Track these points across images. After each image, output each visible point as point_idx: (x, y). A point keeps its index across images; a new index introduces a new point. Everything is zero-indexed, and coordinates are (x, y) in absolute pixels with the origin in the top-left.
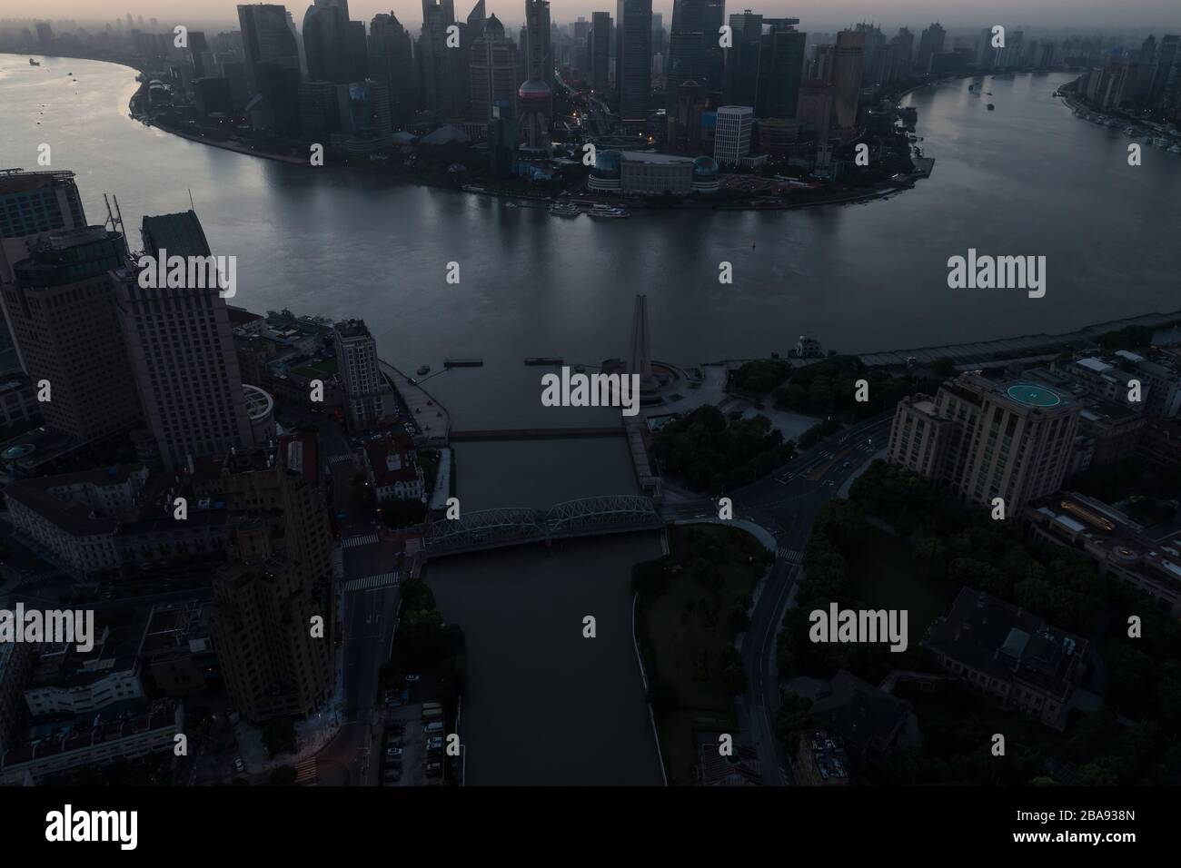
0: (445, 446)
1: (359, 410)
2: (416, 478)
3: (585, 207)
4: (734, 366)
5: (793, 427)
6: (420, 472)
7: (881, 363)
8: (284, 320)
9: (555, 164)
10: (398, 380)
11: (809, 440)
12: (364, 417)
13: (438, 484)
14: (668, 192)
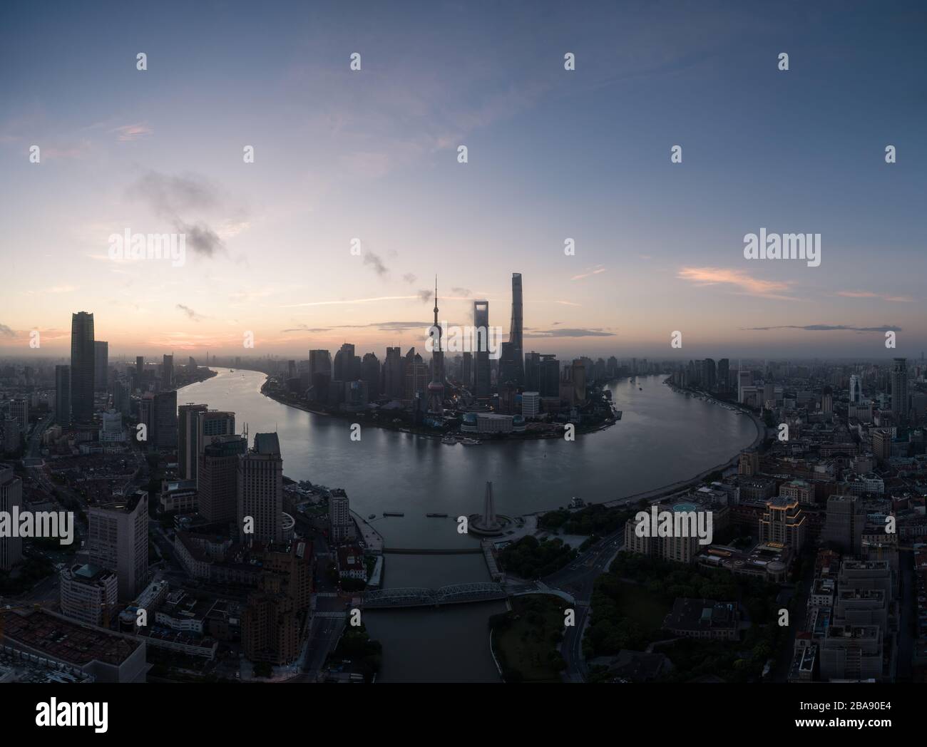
0: (379, 555)
1: (336, 532)
2: (362, 569)
3: (460, 439)
4: (542, 515)
5: (575, 542)
6: (364, 566)
7: (614, 505)
8: (306, 485)
9: (444, 419)
10: (358, 521)
11: (584, 547)
12: (338, 537)
13: (374, 573)
14: (501, 432)
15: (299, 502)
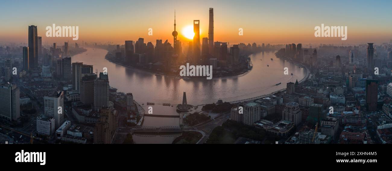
0: (143, 116)
1: (128, 108)
6: (136, 119)
13: (139, 121)
15: (116, 98)
